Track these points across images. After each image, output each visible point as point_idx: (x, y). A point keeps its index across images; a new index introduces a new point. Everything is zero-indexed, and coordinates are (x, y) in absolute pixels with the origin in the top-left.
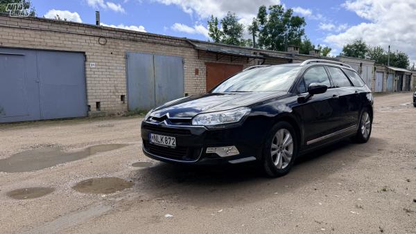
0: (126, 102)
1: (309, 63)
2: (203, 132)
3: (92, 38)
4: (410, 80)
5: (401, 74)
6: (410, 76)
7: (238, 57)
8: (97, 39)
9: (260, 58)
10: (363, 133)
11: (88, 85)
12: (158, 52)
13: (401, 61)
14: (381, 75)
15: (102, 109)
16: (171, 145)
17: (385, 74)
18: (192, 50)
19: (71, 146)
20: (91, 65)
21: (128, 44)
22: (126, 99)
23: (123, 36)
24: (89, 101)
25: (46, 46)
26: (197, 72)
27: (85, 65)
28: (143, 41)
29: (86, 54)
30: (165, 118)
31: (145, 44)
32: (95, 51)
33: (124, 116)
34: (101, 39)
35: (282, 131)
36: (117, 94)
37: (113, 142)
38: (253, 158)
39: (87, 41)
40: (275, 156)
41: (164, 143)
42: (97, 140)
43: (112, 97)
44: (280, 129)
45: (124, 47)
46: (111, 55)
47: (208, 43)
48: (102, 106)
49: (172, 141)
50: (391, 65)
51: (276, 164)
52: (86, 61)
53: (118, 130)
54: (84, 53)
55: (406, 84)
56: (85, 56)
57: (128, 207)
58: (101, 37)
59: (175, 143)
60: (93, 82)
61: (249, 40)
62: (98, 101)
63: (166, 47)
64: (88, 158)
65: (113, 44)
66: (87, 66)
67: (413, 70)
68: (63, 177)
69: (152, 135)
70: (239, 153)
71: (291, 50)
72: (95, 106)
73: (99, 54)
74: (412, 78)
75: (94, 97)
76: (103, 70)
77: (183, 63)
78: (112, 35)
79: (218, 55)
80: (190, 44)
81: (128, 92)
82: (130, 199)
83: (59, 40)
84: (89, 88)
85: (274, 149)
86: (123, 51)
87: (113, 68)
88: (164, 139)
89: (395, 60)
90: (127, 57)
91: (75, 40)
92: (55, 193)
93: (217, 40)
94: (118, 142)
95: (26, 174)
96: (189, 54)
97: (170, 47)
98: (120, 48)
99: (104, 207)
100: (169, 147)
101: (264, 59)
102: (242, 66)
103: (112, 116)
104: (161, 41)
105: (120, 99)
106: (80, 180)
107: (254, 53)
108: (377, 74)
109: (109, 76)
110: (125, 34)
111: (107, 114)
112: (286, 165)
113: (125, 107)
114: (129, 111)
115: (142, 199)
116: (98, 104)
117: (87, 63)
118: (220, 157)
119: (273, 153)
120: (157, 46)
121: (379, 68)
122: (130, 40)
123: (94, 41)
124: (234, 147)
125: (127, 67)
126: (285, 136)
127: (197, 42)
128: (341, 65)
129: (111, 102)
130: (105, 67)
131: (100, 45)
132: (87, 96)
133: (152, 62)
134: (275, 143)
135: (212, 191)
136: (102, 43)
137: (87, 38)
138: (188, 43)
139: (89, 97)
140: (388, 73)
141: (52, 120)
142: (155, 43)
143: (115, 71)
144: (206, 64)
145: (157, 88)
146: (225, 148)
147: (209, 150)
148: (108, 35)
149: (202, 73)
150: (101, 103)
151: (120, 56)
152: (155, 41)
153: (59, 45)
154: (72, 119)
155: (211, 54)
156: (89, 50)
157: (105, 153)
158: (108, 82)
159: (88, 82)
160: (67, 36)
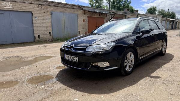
0: (52, 35)
1: (141, 18)
2: (91, 54)
3: (35, 5)
4: (176, 24)
5: (173, 21)
6: (176, 22)
7: (102, 14)
8: (37, 5)
9: (112, 14)
10: (163, 51)
11: (34, 27)
12: (66, 11)
13: (173, 16)
14: (164, 22)
15: (41, 38)
16: (75, 60)
17: (166, 22)
18: (82, 10)
19: (27, 57)
20: (35, 18)
21: (52, 8)
22: (52, 34)
23: (50, 4)
24: (35, 34)
25: (14, 9)
26: (84, 21)
27: (32, 18)
28: (59, 7)
29: (33, 12)
30: (72, 47)
31: (60, 8)
32: (37, 11)
33: (51, 41)
34: (39, 6)
35: (129, 53)
36: (47, 31)
37: (46, 55)
38: (116, 67)
39: (33, 7)
40: (126, 66)
41: (72, 59)
42: (39, 54)
43: (45, 32)
44: (129, 52)
45: (50, 9)
46: (44, 13)
47: (89, 7)
48: (41, 37)
49: (76, 59)
50: (169, 17)
51: (127, 69)
52: (33, 16)
53: (48, 48)
54: (32, 12)
55: (175, 26)
56: (32, 14)
57: (55, 94)
58: (39, 4)
59: (77, 60)
60: (36, 26)
61: (107, 6)
62: (39, 34)
63: (70, 9)
64: (35, 64)
65: (45, 8)
66: (33, 18)
67: (177, 19)
68: (22, 75)
69: (66, 55)
70: (109, 65)
71: (126, 10)
72: (38, 37)
73: (39, 13)
74: (178, 23)
75: (37, 33)
76: (41, 20)
77: (77, 17)
78: (45, 4)
79: (93, 13)
80: (80, 8)
81: (52, 30)
82: (56, 89)
83: (20, 6)
84: (34, 29)
85: (126, 62)
86: (50, 11)
87: (45, 19)
88: (72, 58)
89: (170, 15)
90: (51, 14)
91: (27, 6)
92: (19, 84)
93: (92, 6)
94: (49, 55)
95: (5, 73)
96: (80, 12)
97: (72, 9)
98: (49, 10)
99: (43, 94)
100: (75, 62)
101: (114, 15)
102: (104, 18)
103: (45, 42)
104: (67, 6)
105: (49, 34)
106: (31, 76)
107: (110, 12)
108: (163, 22)
109: (44, 23)
110: (50, 3)
111: (43, 41)
112: (131, 69)
113: (51, 37)
114: (53, 39)
115: (62, 89)
116: (39, 36)
117: (33, 17)
118: (100, 67)
119: (125, 64)
120: (65, 8)
121: (164, 19)
122: (53, 6)
123: (36, 6)
124: (107, 62)
125: (52, 18)
126: (131, 55)
127: (84, 7)
128: (154, 19)
129: (45, 35)
130: (41, 19)
131: (39, 9)
132: (34, 32)
133: (63, 16)
134: (126, 59)
135: (96, 84)
136: (40, 7)
137: (33, 5)
138: (80, 7)
139: (35, 33)
140: (167, 21)
141: (18, 43)
142: (64, 7)
143: (46, 20)
144: (88, 17)
145: (66, 28)
146: (103, 63)
147: (95, 64)
148: (43, 4)
149: (86, 21)
150: (40, 36)
151: (49, 14)
152: (64, 6)
153: (20, 8)
154: (27, 43)
155: (90, 12)
156: (34, 11)
157: (43, 61)
158: (43, 26)
159: (34, 26)
160: (23, 4)
